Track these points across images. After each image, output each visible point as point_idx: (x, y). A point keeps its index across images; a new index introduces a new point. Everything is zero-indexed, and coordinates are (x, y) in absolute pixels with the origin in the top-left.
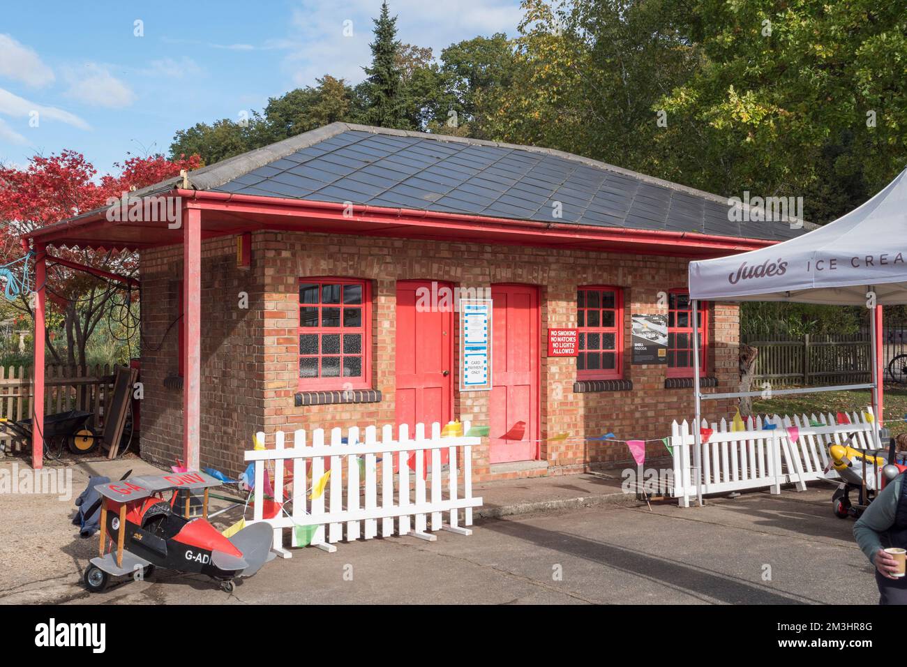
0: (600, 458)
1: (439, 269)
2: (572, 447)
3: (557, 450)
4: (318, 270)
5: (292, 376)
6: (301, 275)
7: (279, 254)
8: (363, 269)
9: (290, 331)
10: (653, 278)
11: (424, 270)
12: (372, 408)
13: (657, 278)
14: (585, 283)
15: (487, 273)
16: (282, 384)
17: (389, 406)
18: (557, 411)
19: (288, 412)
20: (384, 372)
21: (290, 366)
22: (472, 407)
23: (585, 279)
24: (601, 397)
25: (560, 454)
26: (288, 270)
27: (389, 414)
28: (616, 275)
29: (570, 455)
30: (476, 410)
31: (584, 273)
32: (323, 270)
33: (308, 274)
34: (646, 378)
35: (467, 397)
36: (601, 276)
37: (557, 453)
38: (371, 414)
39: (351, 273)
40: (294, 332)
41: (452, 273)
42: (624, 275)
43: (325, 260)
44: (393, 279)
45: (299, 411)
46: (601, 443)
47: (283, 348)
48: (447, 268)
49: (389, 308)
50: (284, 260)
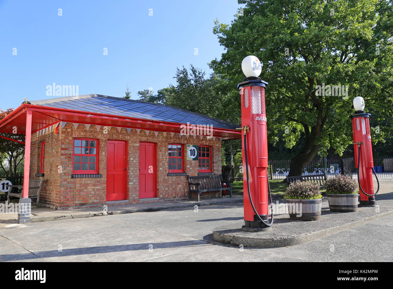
0: (176, 197)
1: (122, 136)
2: (167, 193)
3: (162, 194)
4: (80, 135)
5: (70, 169)
6: (74, 137)
7: (67, 130)
8: (96, 135)
9: (70, 154)
10: (193, 141)
11: (117, 137)
12: (98, 179)
13: (194, 142)
14: (171, 143)
15: (138, 138)
16: (67, 171)
17: (104, 179)
18: (162, 182)
19: (69, 180)
20: (103, 169)
21: (70, 165)
22: (133, 180)
23: (171, 141)
24: (177, 178)
25: (163, 195)
26: (70, 135)
27: (104, 182)
28: (181, 140)
29: (167, 196)
30: (134, 181)
31: (171, 139)
32: (82, 136)
33: (77, 137)
34: (191, 172)
35: (132, 177)
36: (176, 141)
37: (162, 195)
38: (98, 182)
39: (92, 136)
40: (72, 155)
41: (126, 138)
42: (184, 140)
43: (82, 132)
44: (106, 139)
45: (72, 180)
46: (177, 192)
47: (67, 160)
48: (125, 136)
49: (104, 148)
50: (68, 132)
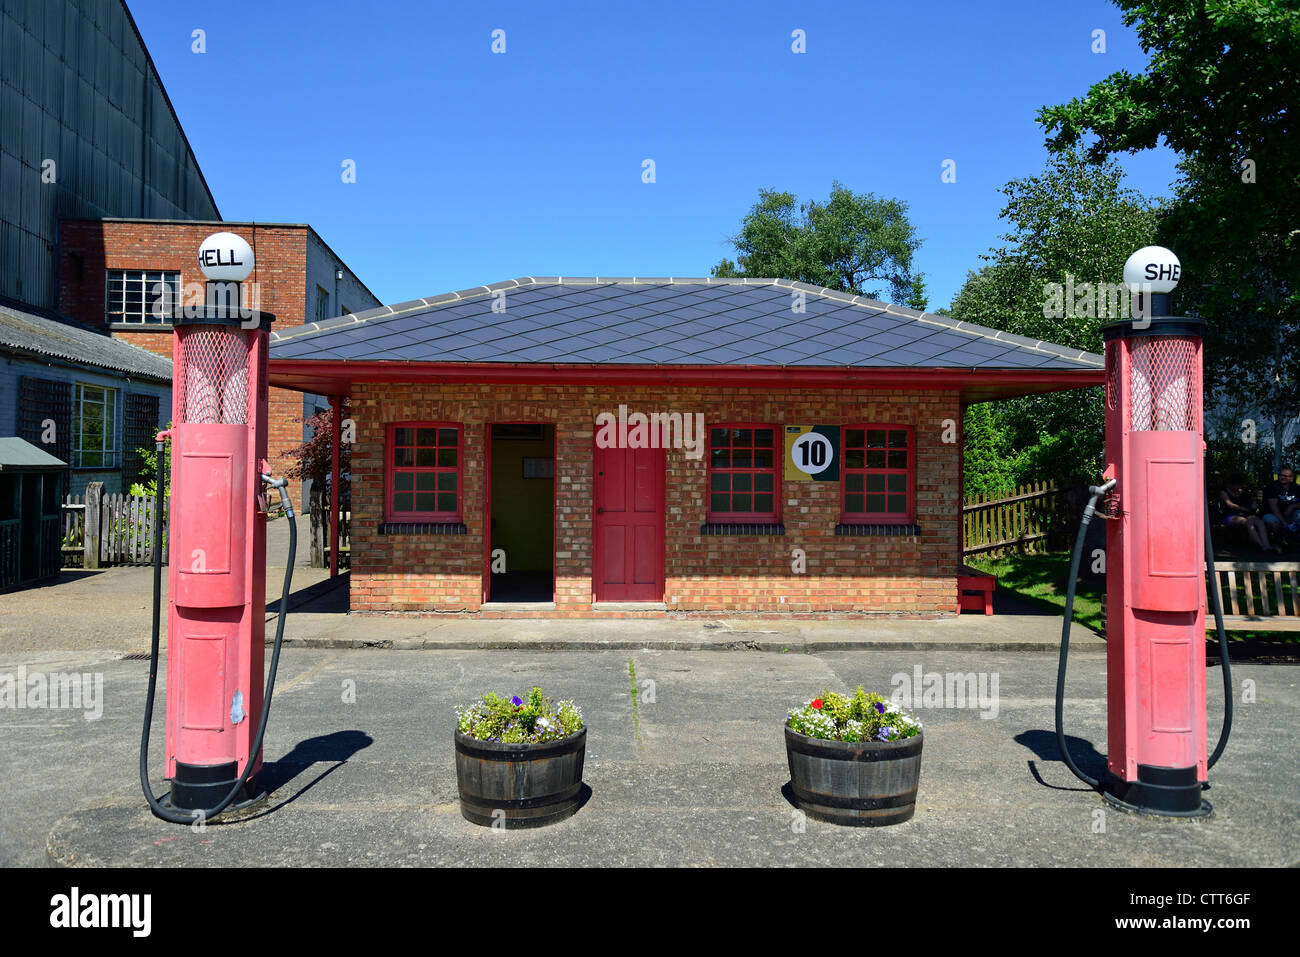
0: (738, 606)
1: (532, 411)
2: (699, 592)
3: (678, 594)
4: (401, 416)
5: (376, 509)
6: (385, 421)
7: (365, 403)
8: (448, 413)
9: (375, 470)
10: (817, 413)
11: (514, 413)
12: (457, 539)
13: (822, 413)
14: (718, 421)
15: (589, 413)
16: (366, 515)
17: (475, 539)
18: (680, 554)
19: (373, 540)
20: (470, 509)
21: (374, 500)
22: (570, 545)
23: (718, 417)
24: (740, 540)
25: (682, 599)
26: (373, 418)
27: (475, 546)
28: (762, 412)
29: (697, 600)
30: (575, 547)
31: (717, 410)
32: (407, 416)
33: (392, 420)
34: (806, 524)
35: (565, 535)
36: (739, 414)
37: (680, 597)
38: (456, 546)
39: (435, 417)
40: (379, 471)
41: (547, 414)
42: (773, 411)
43: (408, 406)
44: (479, 422)
45: (381, 539)
46: (740, 591)
47: (367, 485)
48: (541, 410)
49: (475, 449)
50: (369, 409)
